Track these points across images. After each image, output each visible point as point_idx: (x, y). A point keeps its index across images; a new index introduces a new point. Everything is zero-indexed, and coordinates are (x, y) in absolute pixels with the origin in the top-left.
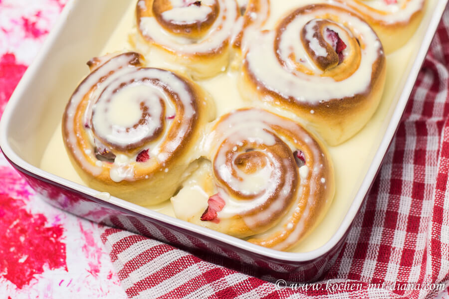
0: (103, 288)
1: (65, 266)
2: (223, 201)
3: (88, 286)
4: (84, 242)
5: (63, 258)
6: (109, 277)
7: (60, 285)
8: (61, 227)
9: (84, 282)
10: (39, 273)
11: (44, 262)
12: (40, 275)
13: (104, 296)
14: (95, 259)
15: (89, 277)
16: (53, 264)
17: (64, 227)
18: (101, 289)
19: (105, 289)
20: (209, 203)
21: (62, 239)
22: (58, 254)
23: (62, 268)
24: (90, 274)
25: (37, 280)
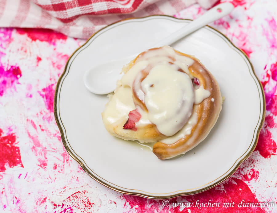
0: (51, 177)
1: (21, 164)
2: (140, 115)
3: (40, 177)
4: (32, 145)
5: (18, 158)
6: (54, 168)
7: (19, 178)
8: (14, 135)
9: (36, 174)
10: (3, 171)
11: (5, 162)
12: (4, 172)
13: (52, 183)
14: (42, 156)
15: (40, 169)
16: (12, 163)
17: (16, 135)
18: (50, 177)
19: (53, 177)
20: (129, 116)
21: (16, 144)
22: (15, 155)
23: (19, 165)
24: (40, 167)
25: (2, 176)
